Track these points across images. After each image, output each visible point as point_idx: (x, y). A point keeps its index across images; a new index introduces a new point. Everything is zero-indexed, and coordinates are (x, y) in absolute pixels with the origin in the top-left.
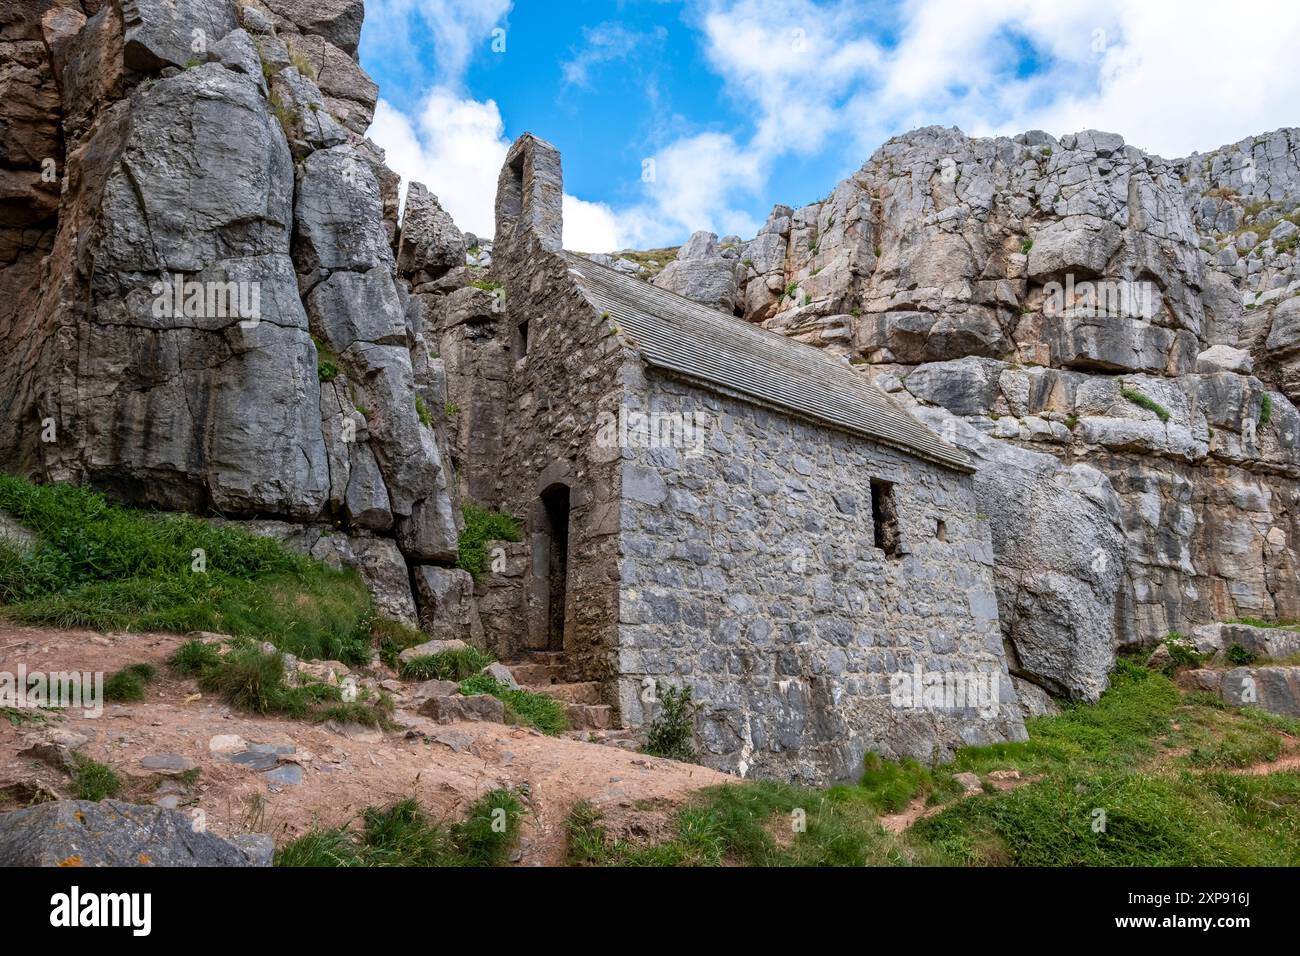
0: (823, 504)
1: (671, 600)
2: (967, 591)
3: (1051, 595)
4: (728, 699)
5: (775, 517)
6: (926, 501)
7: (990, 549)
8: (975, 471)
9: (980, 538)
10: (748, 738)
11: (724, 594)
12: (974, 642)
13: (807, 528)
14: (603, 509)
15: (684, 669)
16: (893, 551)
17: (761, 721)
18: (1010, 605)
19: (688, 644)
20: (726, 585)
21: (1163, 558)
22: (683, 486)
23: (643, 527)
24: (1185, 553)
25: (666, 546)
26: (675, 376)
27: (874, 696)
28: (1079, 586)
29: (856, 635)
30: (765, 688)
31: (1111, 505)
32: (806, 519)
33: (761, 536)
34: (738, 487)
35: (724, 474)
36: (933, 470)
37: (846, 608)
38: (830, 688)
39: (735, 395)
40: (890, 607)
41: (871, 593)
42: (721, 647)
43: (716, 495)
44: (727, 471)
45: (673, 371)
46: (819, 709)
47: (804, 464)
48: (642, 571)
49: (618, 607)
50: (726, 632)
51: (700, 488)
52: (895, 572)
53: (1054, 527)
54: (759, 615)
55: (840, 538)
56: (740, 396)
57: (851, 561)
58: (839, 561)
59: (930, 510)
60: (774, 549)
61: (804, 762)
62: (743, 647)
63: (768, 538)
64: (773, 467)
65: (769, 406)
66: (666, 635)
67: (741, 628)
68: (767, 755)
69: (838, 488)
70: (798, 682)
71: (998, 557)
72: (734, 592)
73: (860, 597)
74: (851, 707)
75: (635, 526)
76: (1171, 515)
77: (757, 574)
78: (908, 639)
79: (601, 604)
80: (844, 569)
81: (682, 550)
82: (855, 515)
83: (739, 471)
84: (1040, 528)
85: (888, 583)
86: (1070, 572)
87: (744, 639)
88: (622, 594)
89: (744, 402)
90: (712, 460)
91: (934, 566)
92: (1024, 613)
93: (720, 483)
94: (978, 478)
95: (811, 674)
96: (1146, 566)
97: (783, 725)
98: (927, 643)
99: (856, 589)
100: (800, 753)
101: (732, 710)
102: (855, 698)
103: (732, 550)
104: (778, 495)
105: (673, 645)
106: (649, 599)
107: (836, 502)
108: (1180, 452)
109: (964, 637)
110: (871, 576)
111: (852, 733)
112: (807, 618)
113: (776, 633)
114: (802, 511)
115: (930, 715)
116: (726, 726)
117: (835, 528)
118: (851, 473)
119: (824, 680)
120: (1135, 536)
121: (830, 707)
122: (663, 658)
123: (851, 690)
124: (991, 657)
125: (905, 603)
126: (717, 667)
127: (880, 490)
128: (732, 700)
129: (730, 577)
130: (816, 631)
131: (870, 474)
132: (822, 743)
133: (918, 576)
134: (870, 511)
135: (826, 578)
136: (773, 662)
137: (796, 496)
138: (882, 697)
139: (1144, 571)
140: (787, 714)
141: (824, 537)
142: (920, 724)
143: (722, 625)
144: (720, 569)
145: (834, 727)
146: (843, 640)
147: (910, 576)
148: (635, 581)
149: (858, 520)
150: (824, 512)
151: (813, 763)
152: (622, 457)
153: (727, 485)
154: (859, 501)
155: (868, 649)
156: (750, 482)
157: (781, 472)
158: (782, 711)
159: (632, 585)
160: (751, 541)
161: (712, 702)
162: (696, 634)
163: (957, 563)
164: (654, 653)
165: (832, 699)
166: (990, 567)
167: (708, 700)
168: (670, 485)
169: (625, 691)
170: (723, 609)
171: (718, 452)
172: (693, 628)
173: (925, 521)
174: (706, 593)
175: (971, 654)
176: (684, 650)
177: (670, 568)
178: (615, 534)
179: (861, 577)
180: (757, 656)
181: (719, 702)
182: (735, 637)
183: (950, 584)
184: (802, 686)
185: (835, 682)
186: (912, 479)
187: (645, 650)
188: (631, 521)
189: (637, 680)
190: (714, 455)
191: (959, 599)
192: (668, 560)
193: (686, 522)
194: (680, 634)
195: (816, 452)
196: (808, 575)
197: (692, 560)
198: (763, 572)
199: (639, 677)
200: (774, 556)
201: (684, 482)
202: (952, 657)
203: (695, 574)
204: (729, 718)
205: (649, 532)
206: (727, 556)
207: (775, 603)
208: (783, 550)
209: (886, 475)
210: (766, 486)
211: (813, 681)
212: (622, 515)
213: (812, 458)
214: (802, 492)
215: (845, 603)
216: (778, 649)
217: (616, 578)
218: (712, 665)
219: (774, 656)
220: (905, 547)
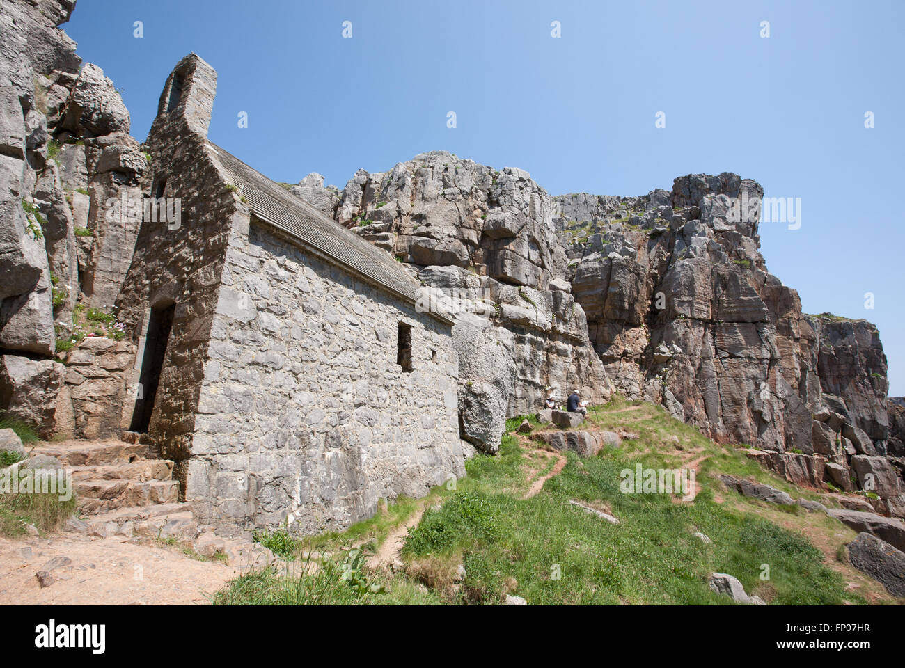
0: (369, 334)
1: (247, 395)
2: (444, 392)
3: (483, 395)
4: (285, 468)
5: (336, 339)
6: (428, 339)
7: (457, 367)
8: (453, 324)
9: (453, 362)
10: (297, 496)
11: (292, 392)
12: (444, 421)
13: (356, 349)
14: (197, 322)
15: (251, 448)
16: (407, 368)
17: (309, 482)
18: (463, 400)
19: (258, 428)
20: (294, 385)
21: (529, 377)
22: (270, 311)
23: (231, 338)
24: (538, 375)
25: (251, 354)
26: (275, 232)
27: (387, 458)
28: (496, 390)
29: (380, 419)
30: (314, 458)
31: (513, 349)
32: (356, 343)
33: (324, 352)
34: (312, 316)
35: (303, 306)
36: (433, 321)
37: (376, 402)
38: (359, 454)
39: (318, 253)
40: (402, 401)
41: (391, 392)
42: (284, 430)
43: (295, 321)
44: (306, 305)
45: (274, 226)
46: (351, 470)
47: (360, 308)
48: (226, 373)
49: (197, 400)
50: (290, 419)
51: (284, 314)
52: (407, 380)
53: (488, 359)
54: (317, 407)
55: (377, 357)
56: (322, 255)
57: (382, 372)
58: (374, 371)
59: (429, 344)
60: (332, 361)
61: (337, 508)
62: (301, 429)
63: (329, 353)
64: (338, 306)
65: (342, 266)
66: (239, 421)
67: (302, 416)
68: (311, 506)
69: (379, 325)
70: (339, 452)
71: (460, 373)
72: (299, 390)
73: (384, 394)
74: (372, 466)
75: (225, 336)
76: (534, 355)
77: (319, 378)
78: (410, 420)
79: (185, 397)
80: (377, 376)
81: (261, 357)
82: (387, 343)
83: (315, 306)
84: (481, 358)
85: (402, 387)
86: (493, 383)
87: (303, 423)
88: (203, 389)
89: (324, 259)
90: (296, 296)
91: (428, 377)
92: (469, 404)
93: (299, 312)
94: (454, 329)
95: (348, 446)
96: (521, 380)
97: (324, 484)
98: (420, 422)
99: (382, 389)
100: (334, 502)
101: (287, 476)
102: (375, 460)
103: (302, 361)
104: (339, 326)
105: (245, 430)
106: (229, 395)
107: (377, 335)
108: (540, 326)
109: (440, 419)
110: (392, 382)
111: (371, 483)
112: (350, 408)
113: (328, 419)
114: (355, 338)
115: (418, 466)
116: (281, 489)
117: (374, 350)
118: (388, 317)
119: (357, 449)
120: (520, 365)
121: (358, 468)
122: (234, 440)
123: (373, 456)
124: (452, 429)
125: (411, 399)
126: (279, 445)
127: (404, 331)
128: (288, 469)
129: (297, 379)
130: (354, 416)
131: (399, 319)
132: (350, 493)
133: (419, 382)
134: (396, 342)
135: (365, 382)
136: (323, 439)
137: (351, 327)
138: (392, 458)
139: (521, 383)
140: (329, 475)
141: (366, 356)
142: (412, 473)
143: (287, 414)
144: (291, 373)
145: (359, 480)
146: (370, 423)
147: (415, 382)
148: (217, 379)
149: (389, 346)
150: (368, 340)
151: (343, 508)
152: (220, 282)
153: (305, 314)
154: (391, 335)
155: (386, 428)
156: (321, 314)
157: (344, 310)
158: (325, 474)
159: (214, 382)
160: (317, 354)
161: (271, 472)
162: (265, 420)
163: (440, 375)
164: (226, 438)
165: (361, 462)
166: (456, 378)
167: (269, 470)
168: (259, 309)
169: (195, 469)
170: (290, 402)
171: (300, 290)
172: (263, 417)
173: (426, 350)
174: (277, 390)
175: (443, 428)
176: (253, 433)
177: (251, 371)
178: (205, 342)
179: (386, 382)
180: (311, 435)
181: (277, 471)
182: (297, 422)
183: (436, 388)
184: (340, 454)
185: (363, 450)
186: (422, 325)
187: (219, 434)
188: (221, 332)
189: (206, 459)
190: (297, 292)
191: (440, 396)
192: (250, 364)
193: (269, 337)
194: (251, 421)
195: (368, 301)
196: (354, 380)
197: (270, 366)
198: (322, 376)
199: (211, 457)
200: (332, 366)
201: (271, 308)
202: (432, 431)
203: (270, 376)
204: (284, 482)
205: (235, 341)
206: (298, 364)
207: (328, 399)
208: (339, 363)
209: (408, 321)
210: (332, 318)
211: (348, 451)
212: (214, 326)
213: (365, 304)
214: (356, 325)
215: (375, 399)
216: (328, 430)
217: (200, 376)
218: (275, 444)
219: (324, 435)
220: (414, 365)
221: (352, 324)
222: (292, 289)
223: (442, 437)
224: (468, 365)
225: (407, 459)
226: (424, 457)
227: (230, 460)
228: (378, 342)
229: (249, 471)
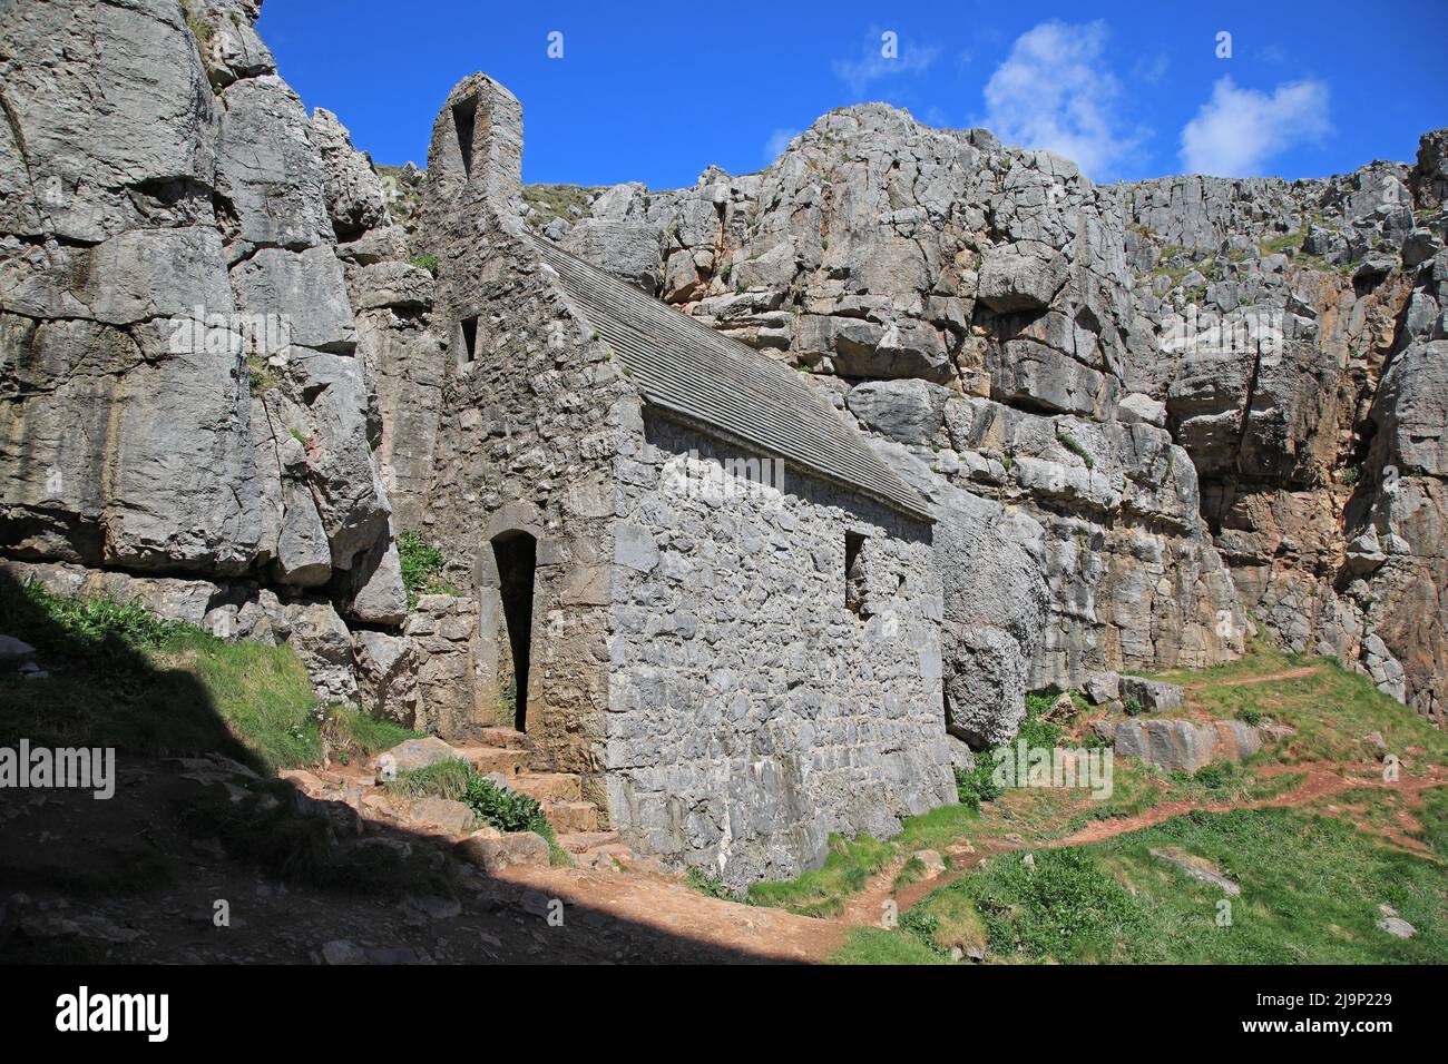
0: (803, 563)
1: (659, 681)
2: (919, 651)
3: (987, 650)
4: (709, 787)
5: (759, 580)
6: (892, 555)
7: (941, 604)
8: (933, 520)
9: (933, 593)
10: (727, 828)
11: (708, 671)
12: (920, 703)
13: (787, 591)
15: (669, 758)
16: (860, 611)
17: (739, 808)
18: (949, 661)
19: (673, 730)
20: (710, 661)
21: (1073, 607)
22: (675, 548)
23: (633, 598)
24: (1090, 600)
25: (656, 620)
27: (836, 770)
28: (1010, 641)
29: (824, 706)
30: (743, 772)
32: (787, 581)
33: (744, 603)
34: (726, 546)
35: (713, 532)
36: (899, 520)
37: (817, 679)
38: (799, 764)
40: (854, 674)
41: (839, 660)
42: (702, 731)
43: (705, 557)
44: (717, 527)
46: (790, 789)
47: (788, 519)
48: (631, 649)
49: (607, 692)
50: (708, 713)
51: (690, 549)
52: (861, 635)
54: (740, 692)
55: (816, 600)
57: (824, 625)
58: (813, 626)
59: (893, 565)
60: (756, 616)
62: (723, 729)
63: (751, 604)
64: (760, 523)
66: (652, 721)
67: (722, 707)
68: (744, 844)
69: (817, 544)
70: (771, 762)
71: (944, 610)
72: (717, 668)
73: (829, 663)
74: (817, 784)
75: (626, 598)
76: (1085, 562)
77: (740, 646)
78: (867, 706)
80: (818, 634)
81: (670, 623)
82: (830, 573)
83: (728, 528)
85: (854, 648)
86: (1005, 627)
87: (725, 719)
88: (611, 678)
90: (703, 516)
91: (894, 625)
92: (959, 667)
93: (709, 542)
95: (783, 752)
96: (1057, 614)
97: (759, 811)
98: (882, 708)
99: (827, 656)
100: (773, 838)
101: (712, 799)
102: (820, 773)
103: (718, 621)
104: (762, 555)
105: (659, 732)
106: (638, 682)
107: (814, 560)
108: (1099, 501)
109: (913, 699)
110: (840, 641)
111: (818, 811)
112: (782, 691)
113: (754, 711)
114: (784, 572)
115: (882, 784)
116: (708, 817)
117: (812, 590)
118: (829, 527)
119: (794, 757)
120: (1055, 582)
121: (798, 787)
122: (649, 748)
123: (817, 767)
124: (933, 717)
125: (867, 668)
126: (700, 753)
127: (854, 545)
128: (713, 788)
129: (714, 650)
130: (789, 705)
131: (847, 527)
132: (791, 826)
133: (879, 638)
134: (843, 569)
135: (799, 646)
136: (750, 742)
137: (778, 554)
138: (843, 770)
139: (1056, 620)
140: (762, 798)
141: (801, 600)
142: (873, 793)
143: (705, 706)
144: (705, 642)
145: (802, 807)
146: (811, 712)
147: (873, 638)
148: (624, 662)
149: (833, 579)
150: (803, 572)
152: (617, 516)
153: (716, 544)
154: (835, 558)
155: (833, 720)
156: (737, 540)
157: (765, 527)
158: (757, 795)
159: (621, 666)
160: (737, 610)
161: (695, 793)
162: (681, 718)
163: (912, 621)
164: (640, 743)
165: (801, 778)
166: (939, 623)
168: (662, 548)
169: (612, 788)
170: (707, 687)
171: (708, 506)
172: (678, 712)
173: (889, 577)
174: (691, 671)
175: (918, 716)
176: (670, 737)
177: (658, 644)
178: (607, 607)
179: (832, 643)
180: (735, 736)
181: (700, 793)
182: (717, 718)
183: (905, 645)
184: (775, 765)
185: (804, 759)
186: (881, 530)
187: (632, 740)
188: (624, 590)
189: (624, 775)
190: (705, 510)
191: (912, 659)
192: (657, 635)
193: (675, 589)
194: (666, 719)
195: (799, 503)
196: (786, 644)
197: (680, 634)
198: (745, 643)
199: (627, 771)
200: (756, 625)
201: (675, 542)
202: (901, 722)
203: (682, 650)
204: (710, 808)
205: (639, 603)
206: (713, 627)
207: (754, 678)
208: (764, 617)
209: (861, 527)
210: (752, 543)
211: (784, 759)
212: (615, 584)
213: (795, 510)
214: (786, 549)
215: (816, 673)
216: (755, 728)
217: (604, 659)
218: (693, 752)
219: (751, 736)
220: (871, 607)
221: (779, 549)
222: (696, 506)
223: (917, 731)
224: (957, 595)
225: (865, 771)
226: (892, 768)
227: (648, 777)
228: (817, 574)
229: (670, 792)
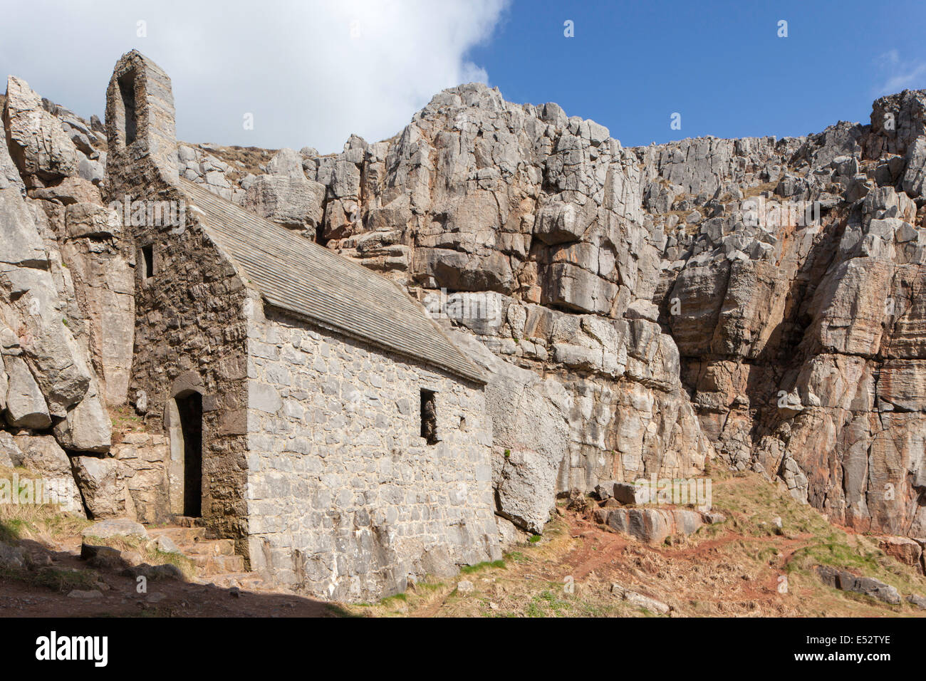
0: (389, 408)
1: (285, 481)
2: (475, 464)
3: (524, 465)
4: (322, 544)
5: (357, 418)
6: (455, 404)
7: (491, 434)
8: (486, 383)
9: (485, 429)
10: (335, 569)
11: (321, 475)
12: (476, 497)
13: (378, 426)
14: (232, 415)
15: (293, 527)
16: (432, 440)
17: (344, 557)
18: (499, 471)
19: (296, 510)
20: (322, 468)
21: (589, 439)
22: (293, 397)
23: (264, 430)
24: (602, 436)
25: (282, 444)
26: (287, 313)
27: (414, 536)
28: (539, 458)
29: (405, 496)
30: (346, 536)
32: (377, 419)
33: (346, 432)
34: (332, 397)
35: (322, 388)
36: (460, 382)
37: (400, 479)
38: (387, 532)
39: (331, 329)
40: (428, 477)
41: (416, 468)
42: (318, 511)
43: (316, 404)
44: (325, 386)
45: (286, 309)
46: (381, 546)
47: (378, 379)
48: (264, 461)
49: (246, 488)
50: (322, 500)
51: (305, 399)
52: (432, 453)
53: (530, 421)
54: (344, 487)
55: (399, 431)
57: (405, 447)
58: (397, 447)
59: (456, 410)
60: (355, 441)
61: (370, 581)
62: (333, 510)
63: (351, 433)
64: (356, 382)
66: (281, 505)
67: (332, 497)
68: (347, 578)
69: (399, 396)
70: (367, 530)
71: (494, 439)
72: (328, 472)
73: (409, 471)
74: (400, 543)
75: (259, 428)
76: (597, 412)
77: (343, 459)
78: (437, 497)
80: (400, 453)
81: (291, 444)
83: (333, 386)
85: (427, 461)
87: (334, 504)
88: (249, 478)
90: (315, 378)
91: (456, 448)
92: (506, 475)
93: (319, 395)
94: (487, 387)
95: (376, 524)
96: (579, 444)
97: (358, 559)
98: (448, 499)
99: (407, 466)
100: (367, 576)
101: (324, 552)
102: (403, 537)
103: (327, 443)
104: (358, 404)
105: (286, 512)
106: (269, 480)
107: (397, 406)
108: (609, 371)
109: (471, 494)
110: (416, 457)
111: (400, 560)
112: (375, 487)
113: (355, 499)
114: (375, 413)
115: (446, 545)
116: (321, 563)
117: (396, 425)
118: (408, 385)
119: (384, 527)
120: (576, 425)
121: (387, 545)
122: (279, 521)
123: (400, 533)
124: (485, 505)
125: (437, 474)
126: (315, 525)
128: (325, 546)
129: (325, 462)
130: (380, 495)
131: (421, 386)
132: (381, 568)
133: (446, 455)
134: (419, 413)
135: (388, 459)
136: (352, 518)
137: (371, 402)
138: (419, 535)
139: (578, 447)
140: (360, 551)
141: (388, 431)
142: (440, 551)
143: (319, 496)
144: (318, 456)
145: (389, 557)
146: (397, 500)
147: (441, 455)
148: (259, 469)
149: (411, 419)
150: (389, 414)
151: (375, 581)
152: (248, 376)
153: (325, 396)
154: (413, 405)
155: (412, 505)
156: (341, 394)
157: (361, 385)
158: (357, 550)
159: (256, 472)
160: (340, 436)
161: (312, 548)
162: (301, 503)
163: (470, 446)
164: (273, 518)
165: (389, 540)
166: (489, 447)
167: (309, 547)
168: (284, 397)
169: (253, 545)
170: (320, 484)
171: (318, 371)
172: (299, 499)
173: (453, 418)
174: (309, 474)
175: (475, 504)
176: (293, 515)
177: (283, 458)
178: (244, 435)
179: (411, 458)
180: (342, 516)
181: (316, 547)
182: (328, 503)
183: (466, 460)
184: (370, 532)
185: (391, 528)
187: (267, 517)
188: (256, 425)
189: (261, 537)
190: (315, 374)
191: (470, 469)
192: (282, 452)
193: (295, 424)
194: (290, 504)
195: (386, 370)
196: (377, 458)
197: (299, 451)
198: (347, 458)
199: (263, 535)
200: (355, 446)
201: (293, 394)
202: (462, 507)
203: (301, 462)
204: (323, 557)
205: (268, 432)
206: (324, 448)
207: (354, 479)
208: (361, 442)
209: (431, 386)
210: (351, 396)
211: (377, 529)
212: (249, 421)
213: (383, 374)
214: (376, 399)
215: (400, 476)
216: (356, 509)
217: (244, 467)
218: (312, 523)
219: (353, 514)
220: (439, 436)
221: (371, 399)
222: (309, 371)
223: (473, 513)
224: (505, 430)
225: (435, 536)
226: (454, 535)
227: (279, 538)
229: (294, 548)
